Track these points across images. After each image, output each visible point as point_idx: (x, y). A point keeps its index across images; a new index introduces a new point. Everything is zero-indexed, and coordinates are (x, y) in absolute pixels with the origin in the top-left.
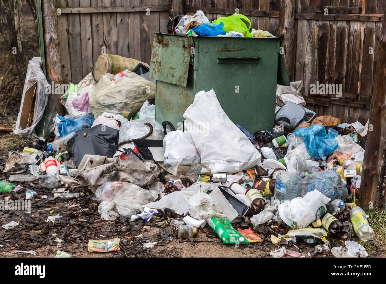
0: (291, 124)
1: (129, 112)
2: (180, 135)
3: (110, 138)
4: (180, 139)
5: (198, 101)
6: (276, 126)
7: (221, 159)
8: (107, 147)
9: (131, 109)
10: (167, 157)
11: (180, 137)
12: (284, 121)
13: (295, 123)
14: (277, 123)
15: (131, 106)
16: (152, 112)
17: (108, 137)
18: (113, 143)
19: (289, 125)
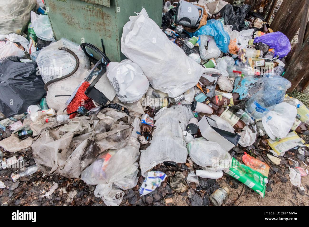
0: (192, 23)
1: (21, 29)
2: (134, 72)
3: (30, 75)
4: (135, 76)
5: (141, 29)
6: (179, 26)
7: (180, 84)
8: (32, 86)
9: (22, 25)
10: (125, 96)
11: (134, 73)
12: (184, 20)
13: (195, 21)
14: (178, 23)
15: (21, 22)
16: (44, 23)
17: (27, 75)
18: (35, 79)
19: (189, 24)
